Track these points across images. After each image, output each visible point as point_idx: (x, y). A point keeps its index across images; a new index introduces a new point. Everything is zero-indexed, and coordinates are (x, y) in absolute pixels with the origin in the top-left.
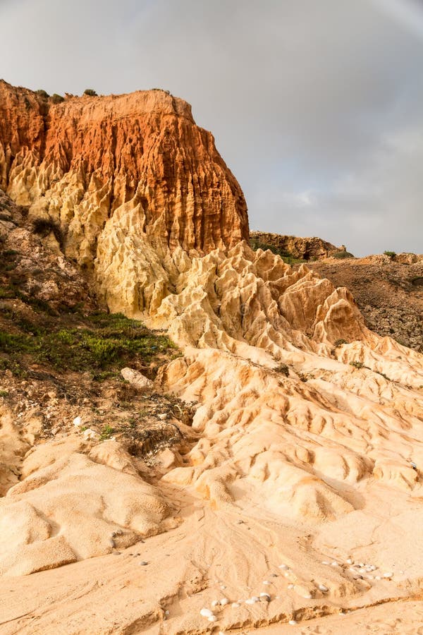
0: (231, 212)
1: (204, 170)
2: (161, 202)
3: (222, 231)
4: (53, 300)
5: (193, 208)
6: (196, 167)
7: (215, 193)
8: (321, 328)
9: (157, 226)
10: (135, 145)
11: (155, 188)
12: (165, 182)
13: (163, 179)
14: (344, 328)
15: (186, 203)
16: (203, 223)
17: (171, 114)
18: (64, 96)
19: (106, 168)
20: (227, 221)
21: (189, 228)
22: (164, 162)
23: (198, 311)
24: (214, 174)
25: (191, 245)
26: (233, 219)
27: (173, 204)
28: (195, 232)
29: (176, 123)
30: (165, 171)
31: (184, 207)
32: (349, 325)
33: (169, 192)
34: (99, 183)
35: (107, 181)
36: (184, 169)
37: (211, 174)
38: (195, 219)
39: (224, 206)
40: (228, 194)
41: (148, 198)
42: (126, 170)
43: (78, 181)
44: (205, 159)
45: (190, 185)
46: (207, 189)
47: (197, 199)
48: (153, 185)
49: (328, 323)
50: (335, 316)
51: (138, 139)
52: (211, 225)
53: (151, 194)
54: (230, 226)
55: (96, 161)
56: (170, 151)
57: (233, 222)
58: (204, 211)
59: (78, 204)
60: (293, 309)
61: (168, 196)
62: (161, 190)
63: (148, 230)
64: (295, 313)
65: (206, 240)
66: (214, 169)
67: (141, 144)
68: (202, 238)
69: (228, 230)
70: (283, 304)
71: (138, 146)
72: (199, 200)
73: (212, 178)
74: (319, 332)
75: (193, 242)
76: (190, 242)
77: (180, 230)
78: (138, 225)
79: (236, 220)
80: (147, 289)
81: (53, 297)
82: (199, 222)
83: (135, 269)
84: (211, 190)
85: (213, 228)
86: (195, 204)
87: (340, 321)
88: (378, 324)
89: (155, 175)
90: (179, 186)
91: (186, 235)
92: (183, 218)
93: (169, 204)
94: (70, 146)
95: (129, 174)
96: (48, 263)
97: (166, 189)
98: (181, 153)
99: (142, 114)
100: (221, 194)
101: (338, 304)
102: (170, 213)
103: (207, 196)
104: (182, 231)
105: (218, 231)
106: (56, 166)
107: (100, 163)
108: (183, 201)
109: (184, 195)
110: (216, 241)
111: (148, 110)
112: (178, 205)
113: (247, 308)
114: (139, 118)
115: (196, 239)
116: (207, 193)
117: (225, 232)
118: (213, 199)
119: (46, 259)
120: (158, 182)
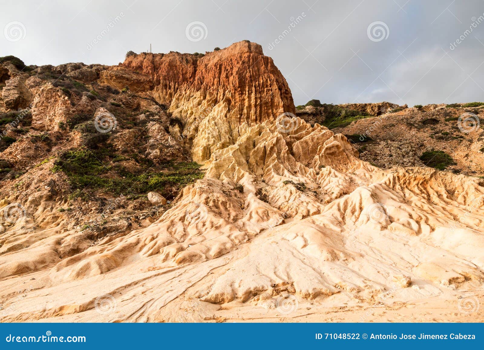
0: (278, 99)
1: (262, 79)
2: (238, 100)
3: (272, 110)
4: (156, 158)
5: (254, 101)
6: (258, 78)
7: (268, 90)
8: (317, 159)
9: (234, 113)
10: (229, 72)
11: (235, 93)
12: (239, 89)
13: (238, 88)
14: (336, 158)
15: (251, 98)
16: (261, 108)
17: (247, 52)
18: (204, 53)
19: (215, 86)
20: (275, 104)
21: (252, 112)
22: (239, 78)
23: (230, 157)
24: (269, 80)
25: (253, 120)
26: (279, 103)
27: (244, 100)
28: (256, 113)
29: (249, 56)
30: (239, 83)
31: (250, 100)
32: (339, 156)
33: (242, 94)
34: (211, 94)
35: (215, 92)
36: (251, 80)
37: (267, 80)
38: (256, 106)
39: (273, 96)
40: (276, 89)
41: (231, 99)
42: (224, 86)
43: (201, 96)
44: (265, 73)
45: (253, 88)
46: (264, 89)
47: (257, 95)
48: (233, 92)
49: (322, 156)
50: (328, 151)
51: (231, 69)
52: (266, 108)
53: (232, 97)
54: (277, 107)
55: (212, 83)
56: (243, 72)
57: (279, 105)
58: (261, 101)
59: (197, 107)
60: (301, 149)
61: (241, 96)
62: (237, 93)
63: (228, 116)
64: (301, 153)
65: (263, 117)
66: (269, 77)
67: (232, 71)
68: (260, 116)
69: (276, 109)
70: (294, 148)
71: (230, 72)
72: (259, 96)
73: (267, 82)
74: (316, 162)
75: (255, 118)
76: (253, 119)
77: (247, 113)
78: (222, 114)
79: (280, 103)
80: (212, 148)
81: (156, 157)
82: (258, 107)
83: (208, 138)
84: (265, 89)
85: (267, 109)
86: (256, 98)
87: (333, 154)
88: (382, 152)
89: (234, 86)
90: (247, 89)
91: (250, 115)
92: (250, 107)
93: (242, 100)
94: (203, 78)
95: (225, 87)
96: (164, 140)
97: (240, 92)
98: (250, 72)
99: (234, 55)
100: (272, 90)
101: (332, 144)
102: (242, 105)
103: (264, 93)
104: (248, 113)
105: (270, 111)
106: (194, 89)
107: (213, 84)
108: (249, 97)
109: (250, 94)
110: (269, 116)
111: (236, 53)
112: (247, 100)
113: (268, 152)
114: (232, 57)
115: (256, 117)
116: (264, 91)
117: (274, 111)
118: (267, 94)
119: (163, 138)
120: (235, 90)
